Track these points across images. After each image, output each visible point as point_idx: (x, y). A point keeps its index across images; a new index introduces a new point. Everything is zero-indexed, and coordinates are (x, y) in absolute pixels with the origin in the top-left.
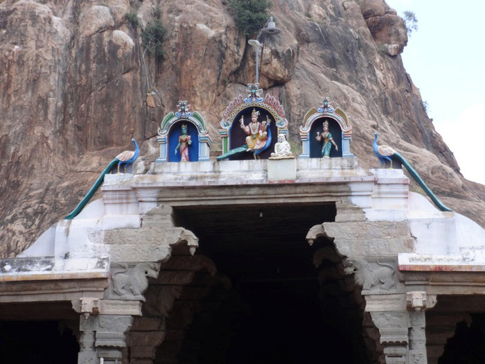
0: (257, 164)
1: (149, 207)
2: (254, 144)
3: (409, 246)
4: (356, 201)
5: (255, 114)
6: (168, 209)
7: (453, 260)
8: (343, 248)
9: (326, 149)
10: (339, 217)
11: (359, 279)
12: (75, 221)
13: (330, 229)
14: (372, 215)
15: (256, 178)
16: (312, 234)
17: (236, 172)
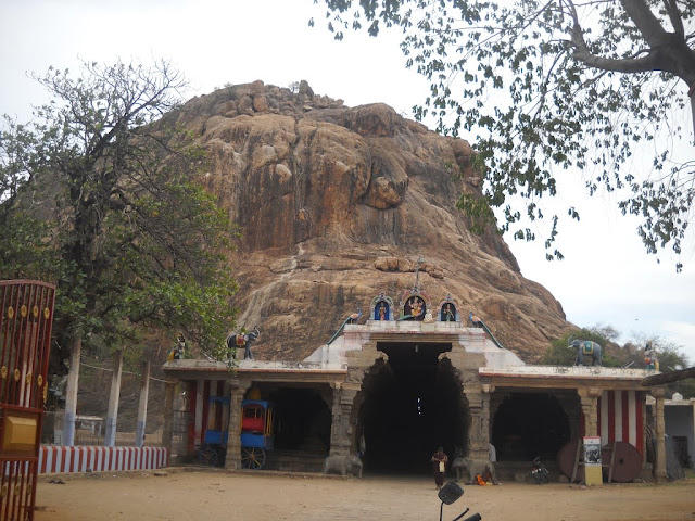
0: (416, 323)
1: (365, 341)
2: (415, 313)
3: (484, 364)
4: (462, 343)
5: (416, 299)
6: (375, 343)
7: (503, 371)
8: (454, 364)
9: (448, 317)
10: (453, 349)
11: (461, 378)
12: (331, 346)
13: (449, 355)
14: (468, 349)
15: (417, 330)
16: (440, 357)
17: (407, 327)
